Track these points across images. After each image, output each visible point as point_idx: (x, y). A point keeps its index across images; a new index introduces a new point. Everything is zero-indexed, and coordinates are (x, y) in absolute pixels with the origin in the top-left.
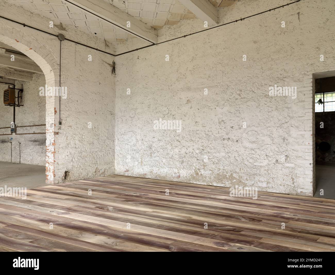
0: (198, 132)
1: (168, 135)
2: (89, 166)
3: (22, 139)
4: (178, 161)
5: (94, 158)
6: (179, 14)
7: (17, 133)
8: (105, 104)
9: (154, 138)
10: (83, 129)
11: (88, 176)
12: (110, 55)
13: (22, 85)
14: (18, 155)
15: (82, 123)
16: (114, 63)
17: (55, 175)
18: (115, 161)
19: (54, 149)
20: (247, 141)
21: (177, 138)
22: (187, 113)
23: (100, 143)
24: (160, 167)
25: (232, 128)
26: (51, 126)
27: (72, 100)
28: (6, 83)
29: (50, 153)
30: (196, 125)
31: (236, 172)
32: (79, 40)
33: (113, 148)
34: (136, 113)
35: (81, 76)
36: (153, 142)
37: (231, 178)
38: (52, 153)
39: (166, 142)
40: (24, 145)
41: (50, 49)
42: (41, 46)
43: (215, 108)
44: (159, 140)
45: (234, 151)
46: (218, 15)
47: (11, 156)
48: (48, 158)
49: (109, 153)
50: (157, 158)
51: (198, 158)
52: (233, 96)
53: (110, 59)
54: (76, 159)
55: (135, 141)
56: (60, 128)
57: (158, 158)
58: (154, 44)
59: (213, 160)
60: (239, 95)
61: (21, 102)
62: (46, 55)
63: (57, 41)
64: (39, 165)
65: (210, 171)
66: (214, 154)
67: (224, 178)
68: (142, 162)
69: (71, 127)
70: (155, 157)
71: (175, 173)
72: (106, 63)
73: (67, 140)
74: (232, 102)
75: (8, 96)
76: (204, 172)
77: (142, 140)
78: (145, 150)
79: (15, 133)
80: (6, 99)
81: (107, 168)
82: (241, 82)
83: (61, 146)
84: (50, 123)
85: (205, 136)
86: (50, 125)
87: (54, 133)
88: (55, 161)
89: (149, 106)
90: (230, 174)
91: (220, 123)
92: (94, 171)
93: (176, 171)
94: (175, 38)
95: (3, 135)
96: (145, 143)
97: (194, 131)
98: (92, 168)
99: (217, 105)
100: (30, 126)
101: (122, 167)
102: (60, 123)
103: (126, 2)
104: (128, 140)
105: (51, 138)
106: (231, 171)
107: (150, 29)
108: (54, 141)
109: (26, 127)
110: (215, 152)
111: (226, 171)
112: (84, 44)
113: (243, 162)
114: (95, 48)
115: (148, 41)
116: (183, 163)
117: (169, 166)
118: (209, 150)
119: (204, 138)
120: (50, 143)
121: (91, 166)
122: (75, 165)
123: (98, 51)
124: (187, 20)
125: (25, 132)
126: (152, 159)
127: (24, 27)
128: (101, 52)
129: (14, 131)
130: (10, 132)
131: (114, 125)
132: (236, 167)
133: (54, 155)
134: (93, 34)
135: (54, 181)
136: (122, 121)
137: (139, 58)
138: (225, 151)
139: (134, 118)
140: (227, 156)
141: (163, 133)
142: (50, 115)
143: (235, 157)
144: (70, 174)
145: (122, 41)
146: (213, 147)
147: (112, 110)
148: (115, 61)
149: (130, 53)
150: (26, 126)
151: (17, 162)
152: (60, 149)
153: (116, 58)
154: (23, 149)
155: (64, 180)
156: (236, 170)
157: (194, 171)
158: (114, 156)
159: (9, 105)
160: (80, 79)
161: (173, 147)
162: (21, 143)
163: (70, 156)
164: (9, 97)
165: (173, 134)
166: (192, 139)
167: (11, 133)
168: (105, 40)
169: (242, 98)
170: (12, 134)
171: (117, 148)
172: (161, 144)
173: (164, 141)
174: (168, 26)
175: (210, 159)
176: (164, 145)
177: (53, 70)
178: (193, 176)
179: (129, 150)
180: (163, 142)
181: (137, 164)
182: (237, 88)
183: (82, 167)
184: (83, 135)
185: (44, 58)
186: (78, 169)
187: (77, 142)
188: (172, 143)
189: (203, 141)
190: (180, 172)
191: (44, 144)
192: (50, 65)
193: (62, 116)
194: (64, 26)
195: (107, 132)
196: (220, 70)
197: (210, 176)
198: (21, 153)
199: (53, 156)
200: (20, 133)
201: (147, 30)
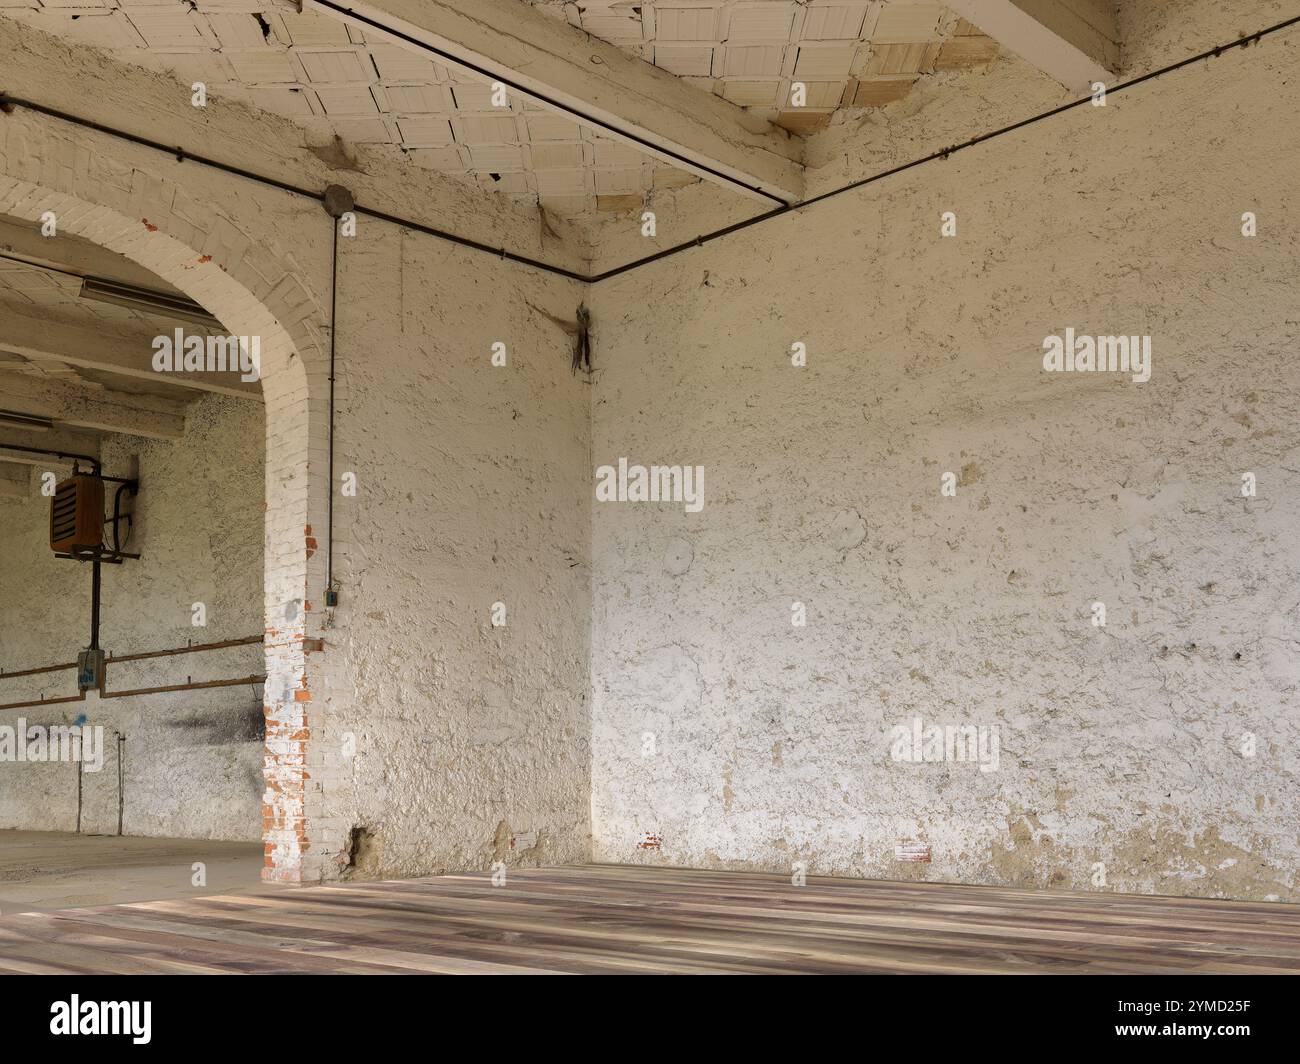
0: (1023, 624)
1: (864, 651)
2: (465, 810)
3: (128, 716)
4: (920, 777)
5: (487, 771)
6: (910, 46)
7: (109, 689)
8: (541, 515)
9: (791, 667)
10: (435, 631)
11: (462, 859)
12: (565, 278)
13: (135, 459)
14: (110, 797)
15: (431, 601)
16: (584, 316)
17: (305, 839)
18: (594, 799)
19: (305, 719)
20: (1291, 654)
21: (915, 661)
22: (963, 532)
23: (516, 701)
24: (822, 815)
25: (1209, 593)
26: (290, 614)
27: (385, 491)
28: (61, 455)
29: (286, 738)
30: (1014, 591)
31: (1235, 819)
32: (420, 210)
33: (584, 734)
34: (698, 552)
35: (428, 378)
36: (784, 690)
37: (1206, 852)
38: (292, 738)
39: (856, 686)
40: (140, 746)
41: (289, 255)
42: (250, 243)
43: (1114, 497)
44: (818, 679)
45: (1220, 711)
46: (1118, 31)
47: (77, 804)
48: (274, 762)
49: (563, 755)
50: (810, 771)
51: (1027, 758)
52: (1207, 429)
53: (563, 298)
54: (404, 775)
55: (694, 691)
56: (331, 622)
57: (813, 767)
58: (786, 207)
59: (1109, 762)
60: (1244, 420)
61: (130, 537)
62: (272, 284)
63: (316, 222)
64: (210, 838)
65: (1094, 820)
66: (1115, 732)
67: (1169, 852)
68: (728, 794)
69: (379, 616)
70: (795, 764)
71: (905, 840)
72: (545, 314)
73: (363, 678)
74: (1206, 460)
75: (74, 510)
76: (1058, 825)
77: (731, 683)
78: (744, 731)
79: (98, 691)
80: (62, 528)
81: (553, 830)
82: (1253, 352)
83: (333, 708)
84: (283, 601)
85: (1060, 640)
86: (283, 609)
87: (305, 642)
88: (306, 776)
89: (764, 514)
90: (1204, 828)
91: (1139, 570)
92: (489, 836)
93: (910, 828)
94: (895, 168)
95: (43, 702)
96: (745, 697)
97: (1001, 622)
98: (480, 823)
99: (1122, 481)
100: (172, 652)
101: (627, 825)
102: (332, 599)
103: (647, 10)
104: (657, 688)
105: (289, 668)
106: (1207, 816)
107: (765, 134)
108: (304, 679)
109: (150, 659)
110: (1118, 722)
111: (1182, 812)
112: (439, 229)
113: (1273, 763)
114: (491, 245)
115: (758, 190)
116: (945, 785)
117: (875, 807)
118: (1085, 714)
119: (1056, 654)
120: (286, 694)
121: (473, 813)
122: (400, 799)
123: (507, 261)
124: (952, 75)
125: (148, 682)
126: (780, 778)
127: (180, 164)
128: (522, 265)
129: (93, 683)
130: (73, 689)
131: (587, 619)
132: (1234, 792)
133: (303, 745)
134: (484, 181)
135: (302, 870)
136: (628, 595)
137: (711, 281)
138: (1169, 713)
139: (686, 578)
140: (1181, 735)
141: (836, 643)
142: (284, 561)
143: (1227, 739)
144: (374, 841)
145: (624, 206)
146: (1103, 697)
147: (576, 546)
148: (591, 306)
149: (663, 260)
150: (149, 655)
151: (108, 829)
152: (330, 722)
153: (592, 290)
154: (135, 764)
155: (349, 870)
156: (1236, 807)
157: (1004, 826)
158: (585, 769)
159: (75, 553)
160: (422, 395)
161: (893, 709)
162: (124, 739)
163: (376, 754)
164: (74, 519)
165: (893, 641)
166: (995, 659)
167: (77, 693)
168: (540, 208)
169: (1257, 435)
170: (82, 698)
171: (601, 733)
172: (829, 695)
173: (843, 680)
174: (860, 113)
175: (1092, 757)
176: (845, 699)
177: (300, 351)
178: (1001, 848)
179: (664, 736)
180: (839, 687)
181: (707, 804)
182: (1227, 388)
183: (433, 815)
184: (434, 660)
185: (263, 300)
186: (412, 821)
187: (408, 692)
188: (886, 687)
189: (1049, 666)
190: (933, 832)
191: (236, 736)
192: (286, 328)
193: (342, 565)
194: (351, 152)
195: (549, 652)
196: (1138, 305)
197: (1092, 845)
198: (127, 786)
199: (297, 752)
200: (123, 689)
201: (750, 140)
